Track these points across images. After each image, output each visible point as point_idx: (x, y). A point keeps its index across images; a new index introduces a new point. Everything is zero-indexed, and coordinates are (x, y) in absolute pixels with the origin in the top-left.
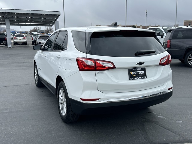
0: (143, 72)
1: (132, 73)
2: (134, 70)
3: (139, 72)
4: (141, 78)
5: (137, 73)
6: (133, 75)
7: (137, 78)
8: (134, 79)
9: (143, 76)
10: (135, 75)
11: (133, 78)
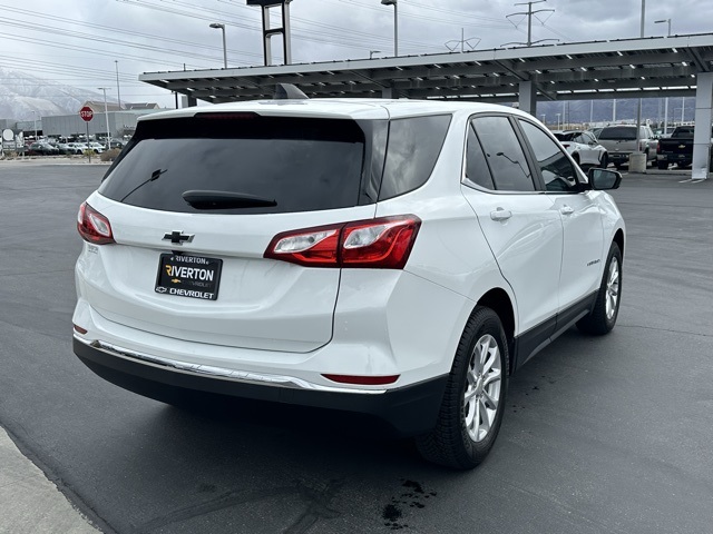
0: (209, 275)
1: (172, 270)
2: (178, 258)
3: (197, 270)
4: (193, 293)
5: (188, 273)
6: (174, 277)
7: (180, 291)
8: (168, 293)
9: (203, 290)
10: (179, 277)
11: (168, 290)
